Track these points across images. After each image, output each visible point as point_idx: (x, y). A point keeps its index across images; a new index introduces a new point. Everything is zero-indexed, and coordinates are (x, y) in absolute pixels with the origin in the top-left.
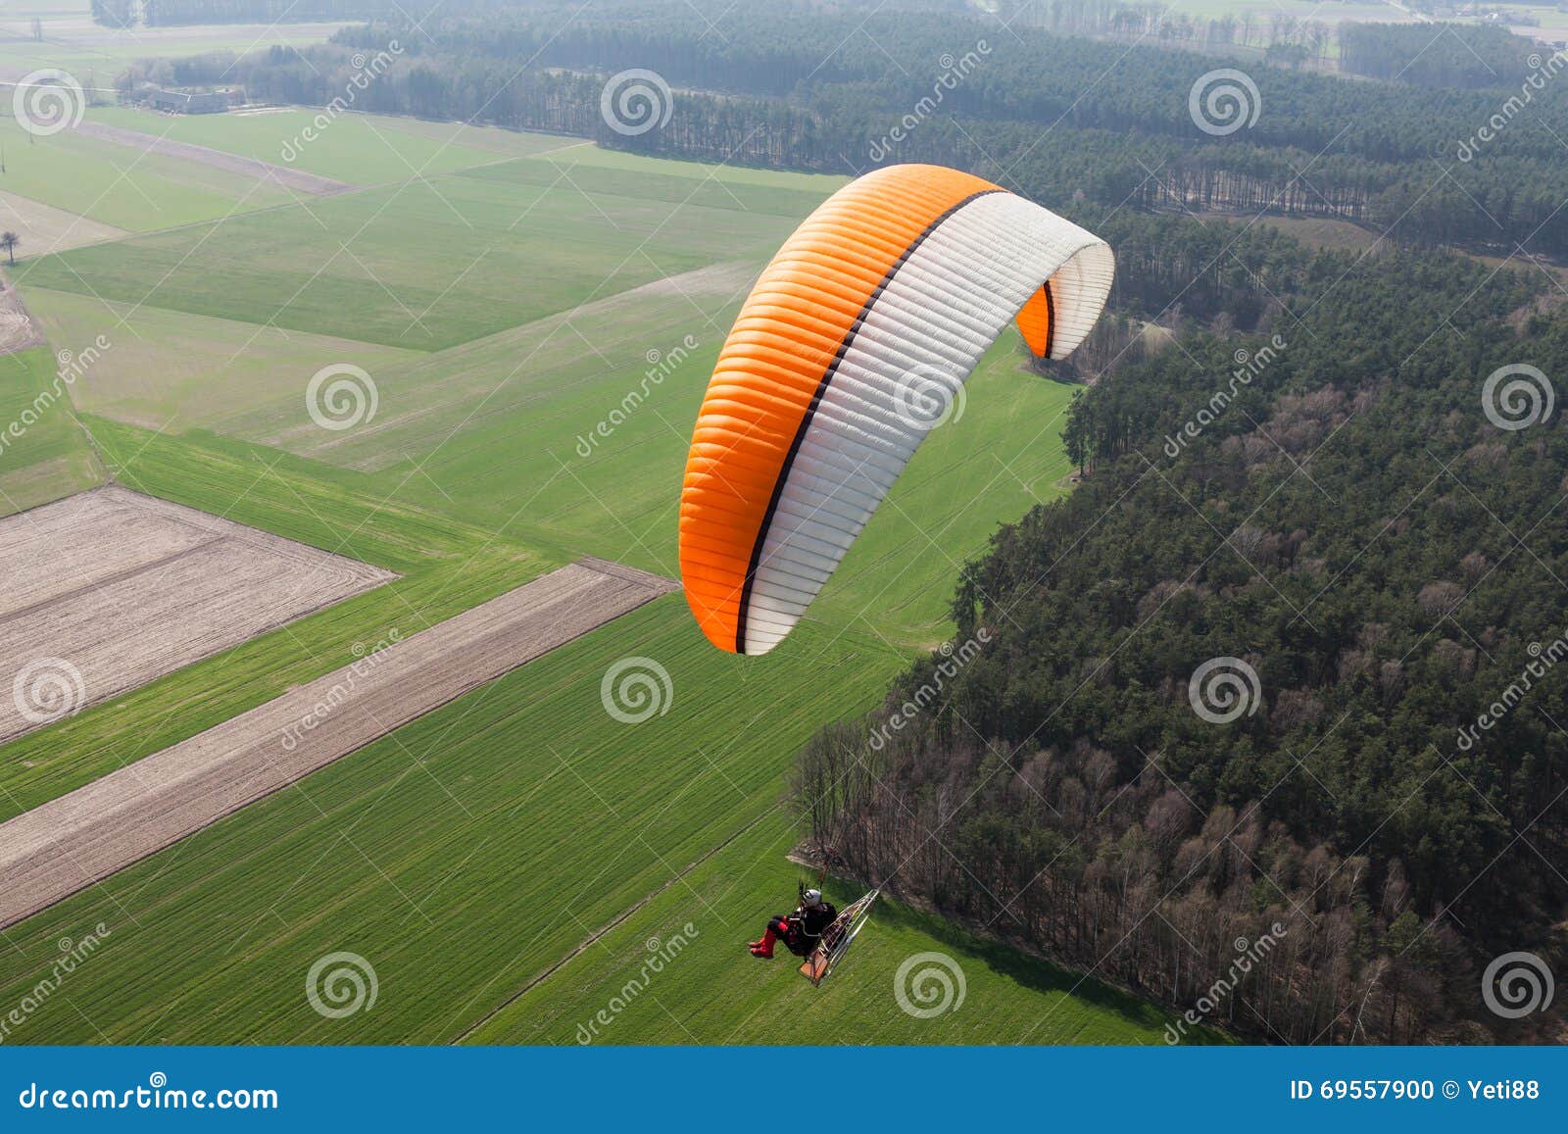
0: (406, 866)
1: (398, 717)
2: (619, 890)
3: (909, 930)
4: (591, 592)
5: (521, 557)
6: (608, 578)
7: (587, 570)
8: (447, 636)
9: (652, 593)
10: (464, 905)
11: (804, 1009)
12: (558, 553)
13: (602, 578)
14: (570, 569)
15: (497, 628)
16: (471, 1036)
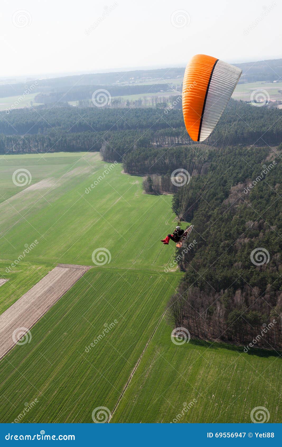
0: (64, 363)
1: (33, 320)
2: (131, 356)
3: (220, 349)
4: (66, 273)
5: (40, 268)
6: (69, 269)
7: (62, 268)
8: (33, 294)
9: (84, 271)
10: (89, 371)
11: (207, 378)
12: (50, 264)
13: (67, 269)
14: (56, 268)
15: (46, 289)
16: (117, 409)
